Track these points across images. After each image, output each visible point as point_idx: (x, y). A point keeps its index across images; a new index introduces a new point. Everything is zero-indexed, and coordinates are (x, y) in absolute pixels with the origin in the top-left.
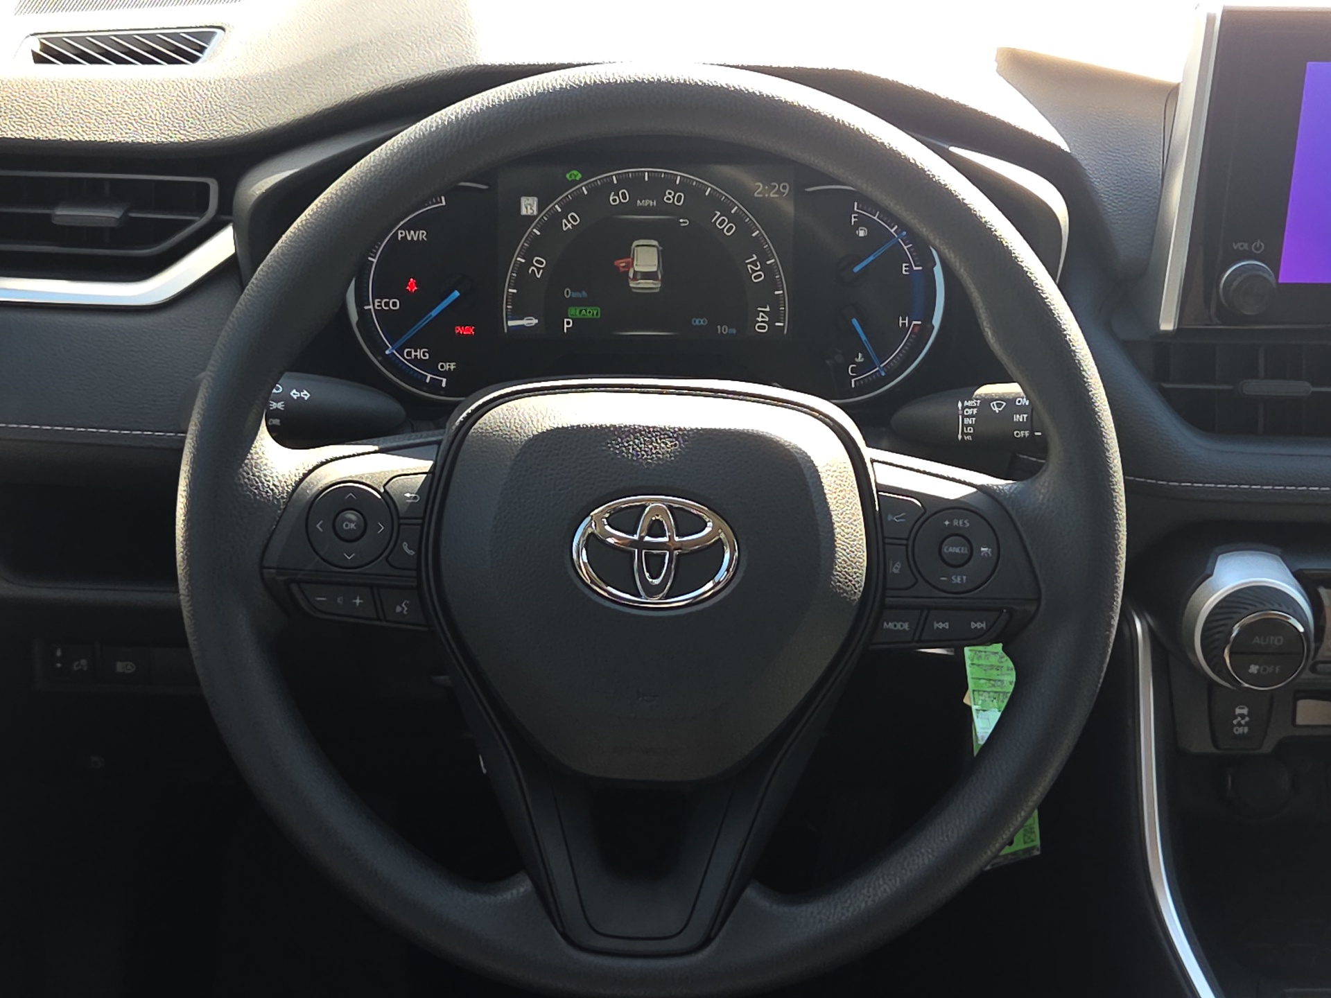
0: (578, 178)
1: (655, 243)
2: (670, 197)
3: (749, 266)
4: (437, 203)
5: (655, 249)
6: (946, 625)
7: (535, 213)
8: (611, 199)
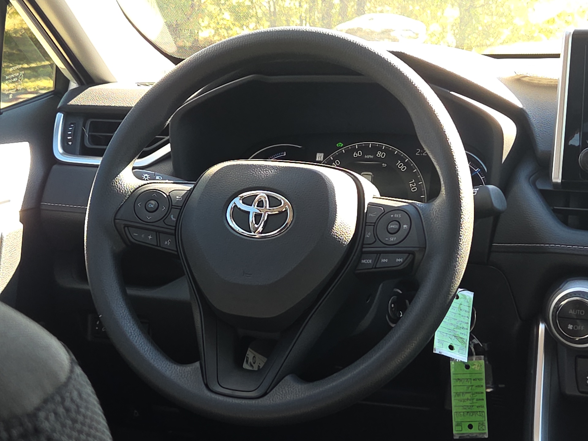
0: (341, 146)
1: (371, 174)
2: (380, 154)
3: (411, 185)
4: (282, 154)
5: (370, 176)
6: (386, 261)
7: (322, 160)
8: (354, 154)
